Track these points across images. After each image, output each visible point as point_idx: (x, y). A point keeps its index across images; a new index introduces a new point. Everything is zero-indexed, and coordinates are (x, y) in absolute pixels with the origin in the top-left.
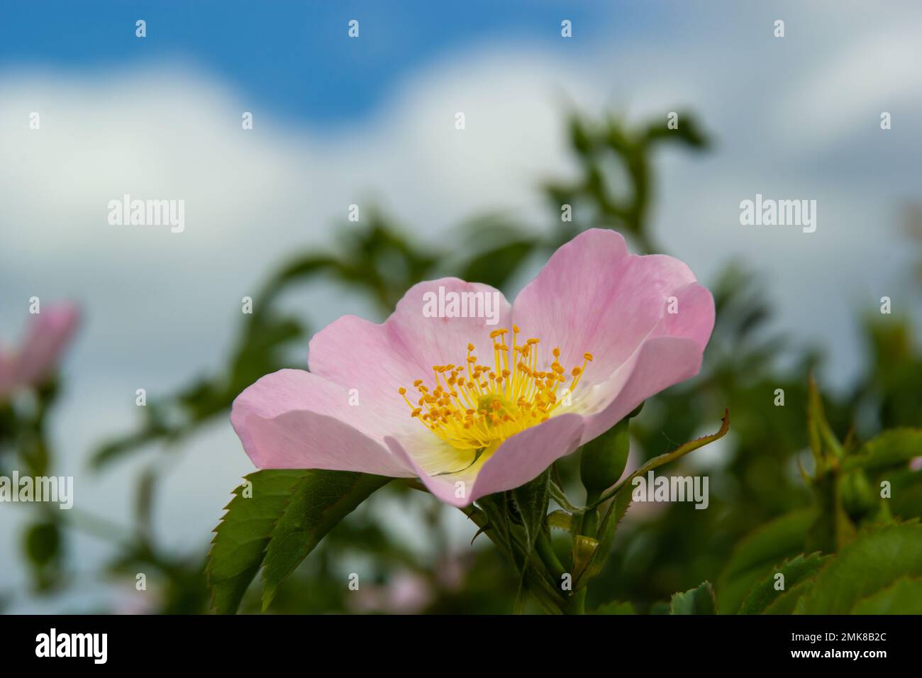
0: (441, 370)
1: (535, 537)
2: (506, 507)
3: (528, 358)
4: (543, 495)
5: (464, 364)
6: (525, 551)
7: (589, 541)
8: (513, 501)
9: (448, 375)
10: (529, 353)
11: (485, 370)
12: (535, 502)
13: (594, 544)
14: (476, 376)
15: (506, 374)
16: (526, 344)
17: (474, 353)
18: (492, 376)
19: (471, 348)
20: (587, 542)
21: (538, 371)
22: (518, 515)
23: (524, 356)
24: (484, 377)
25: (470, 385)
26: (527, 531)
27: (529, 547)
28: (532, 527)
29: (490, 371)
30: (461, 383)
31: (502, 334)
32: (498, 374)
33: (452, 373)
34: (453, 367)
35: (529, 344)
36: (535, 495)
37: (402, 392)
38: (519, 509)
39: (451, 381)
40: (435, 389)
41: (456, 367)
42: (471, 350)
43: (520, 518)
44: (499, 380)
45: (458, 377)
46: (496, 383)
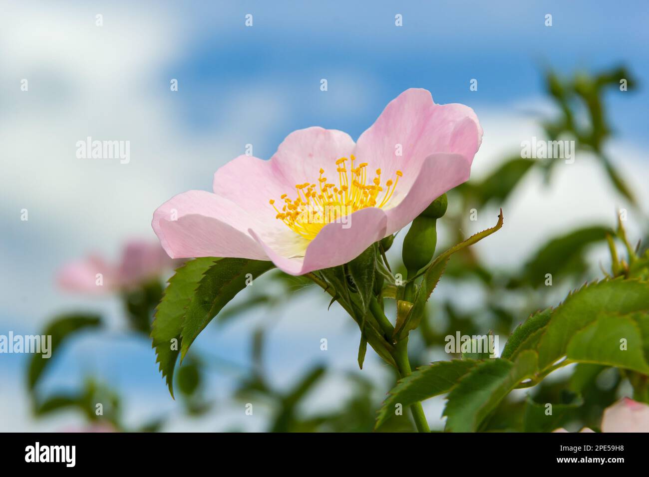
0: (301, 187)
1: (368, 302)
2: (345, 280)
3: (360, 177)
4: (372, 272)
5: (317, 183)
6: (362, 312)
7: (407, 304)
8: (350, 276)
9: (305, 190)
10: (361, 173)
11: (331, 186)
12: (366, 277)
13: (410, 306)
14: (324, 190)
15: (345, 188)
16: (359, 167)
17: (323, 176)
18: (336, 190)
19: (322, 172)
20: (405, 305)
21: (366, 185)
22: (354, 286)
23: (357, 175)
24: (330, 191)
25: (321, 197)
26: (362, 297)
27: (364, 309)
28: (365, 294)
29: (334, 187)
30: (314, 196)
31: (343, 161)
32: (339, 188)
33: (308, 189)
34: (309, 184)
35: (361, 167)
36: (366, 271)
37: (272, 202)
38: (354, 282)
39: (308, 195)
40: (296, 200)
41: (311, 185)
42: (322, 173)
43: (355, 288)
44: (341, 193)
45: (312, 192)
46: (338, 195)
